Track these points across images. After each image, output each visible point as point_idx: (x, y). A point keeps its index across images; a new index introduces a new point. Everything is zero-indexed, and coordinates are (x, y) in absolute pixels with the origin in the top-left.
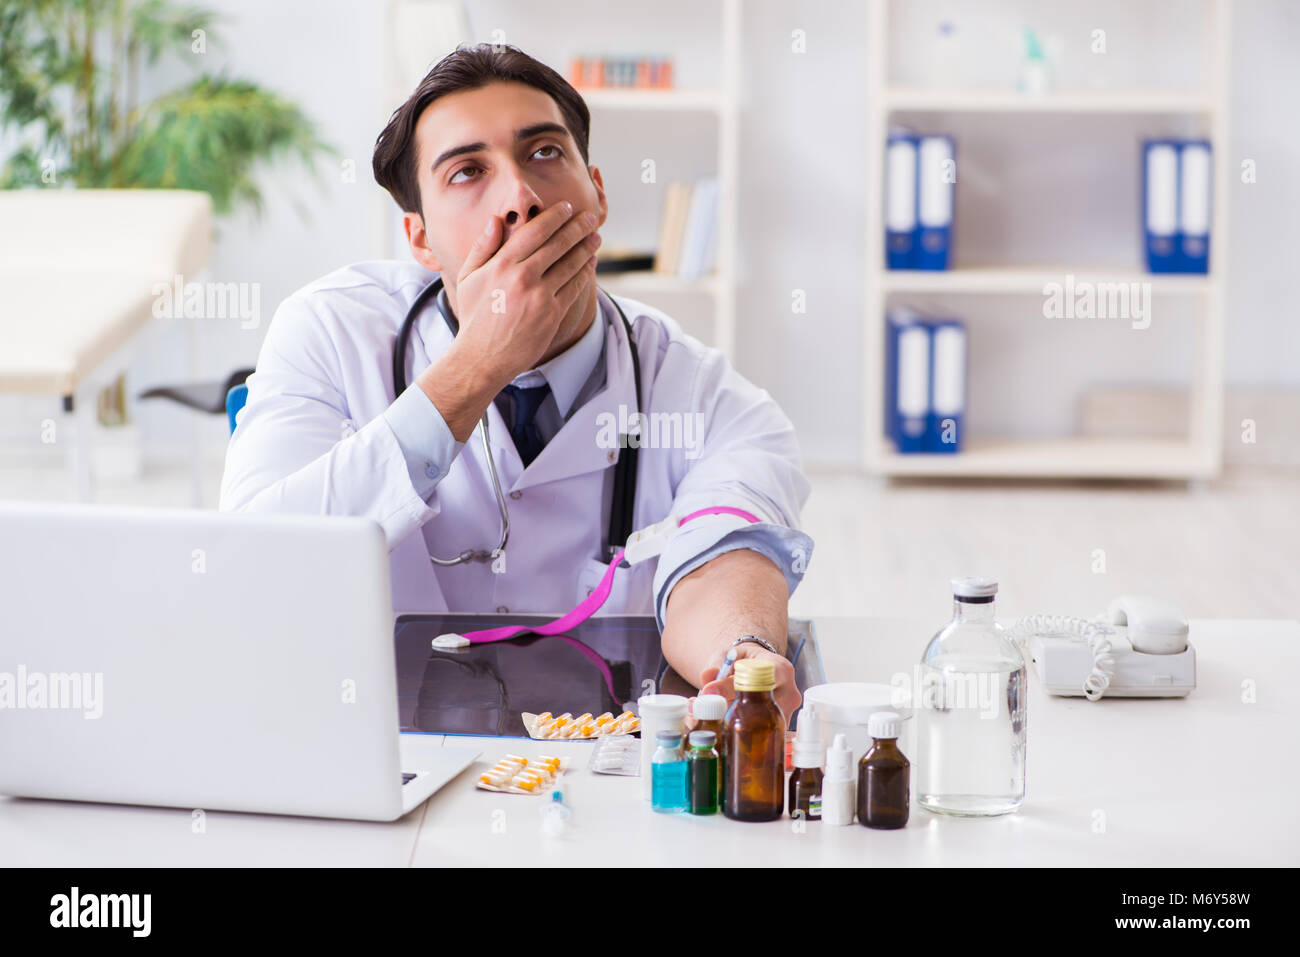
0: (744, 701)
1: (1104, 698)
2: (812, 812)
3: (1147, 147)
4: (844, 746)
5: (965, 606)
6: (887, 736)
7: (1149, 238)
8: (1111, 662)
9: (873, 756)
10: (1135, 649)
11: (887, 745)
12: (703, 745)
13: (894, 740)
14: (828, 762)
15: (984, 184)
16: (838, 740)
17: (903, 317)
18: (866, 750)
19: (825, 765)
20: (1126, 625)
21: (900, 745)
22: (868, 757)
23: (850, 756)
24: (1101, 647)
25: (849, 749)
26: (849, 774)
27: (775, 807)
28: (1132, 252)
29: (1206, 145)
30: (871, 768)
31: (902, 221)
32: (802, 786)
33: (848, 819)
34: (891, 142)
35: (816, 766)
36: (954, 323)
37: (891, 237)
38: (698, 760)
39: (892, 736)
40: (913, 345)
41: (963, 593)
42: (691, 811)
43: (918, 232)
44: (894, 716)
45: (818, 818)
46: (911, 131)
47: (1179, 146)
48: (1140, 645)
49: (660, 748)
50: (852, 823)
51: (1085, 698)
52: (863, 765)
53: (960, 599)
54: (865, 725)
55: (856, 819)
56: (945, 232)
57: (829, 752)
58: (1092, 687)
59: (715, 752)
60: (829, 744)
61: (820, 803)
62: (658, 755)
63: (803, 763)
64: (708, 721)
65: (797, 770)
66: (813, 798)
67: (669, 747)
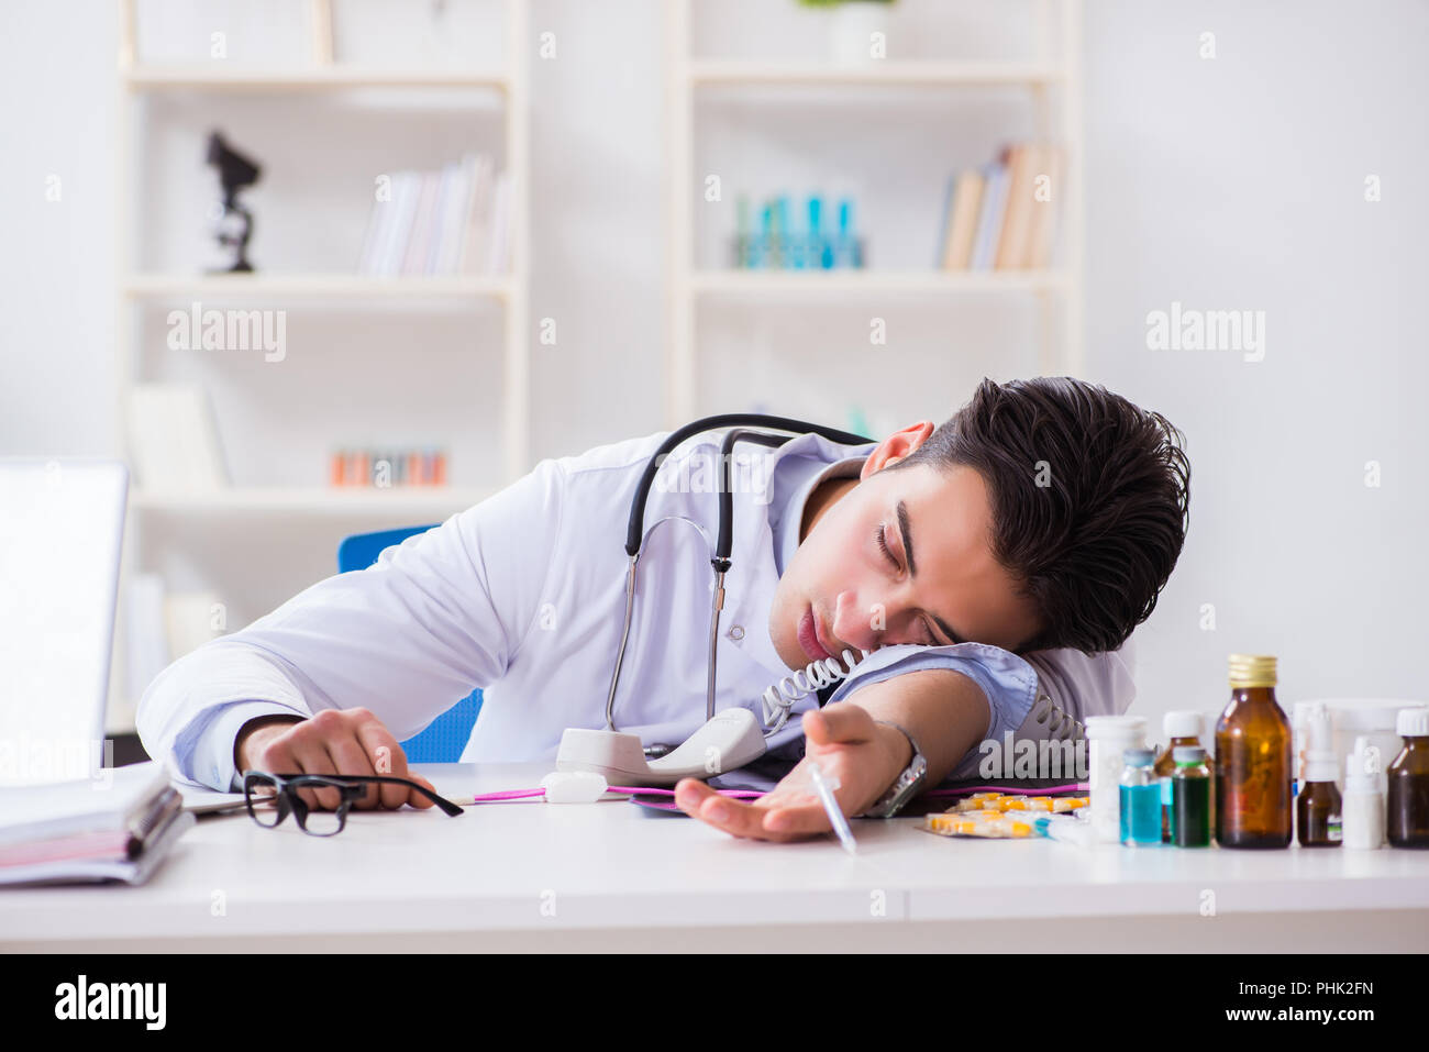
0: (1243, 699)
2: (1331, 835)
4: (1369, 751)
9: (1407, 759)
11: (1423, 745)
12: (1189, 762)
14: (1347, 773)
16: (1361, 743)
18: (1397, 754)
22: (1397, 764)
26: (1376, 786)
27: (1283, 836)
30: (1403, 774)
32: (1316, 806)
33: (1375, 842)
35: (1330, 779)
38: (1186, 781)
42: (1176, 844)
45: (1339, 844)
49: (1129, 768)
50: (1382, 848)
52: (1393, 774)
54: (1393, 726)
55: (1386, 841)
57: (1348, 759)
59: (1207, 770)
60: (1351, 749)
61: (1340, 825)
62: (1128, 778)
63: (1317, 774)
64: (1183, 739)
65: (1308, 784)
66: (1331, 819)
67: (1138, 767)
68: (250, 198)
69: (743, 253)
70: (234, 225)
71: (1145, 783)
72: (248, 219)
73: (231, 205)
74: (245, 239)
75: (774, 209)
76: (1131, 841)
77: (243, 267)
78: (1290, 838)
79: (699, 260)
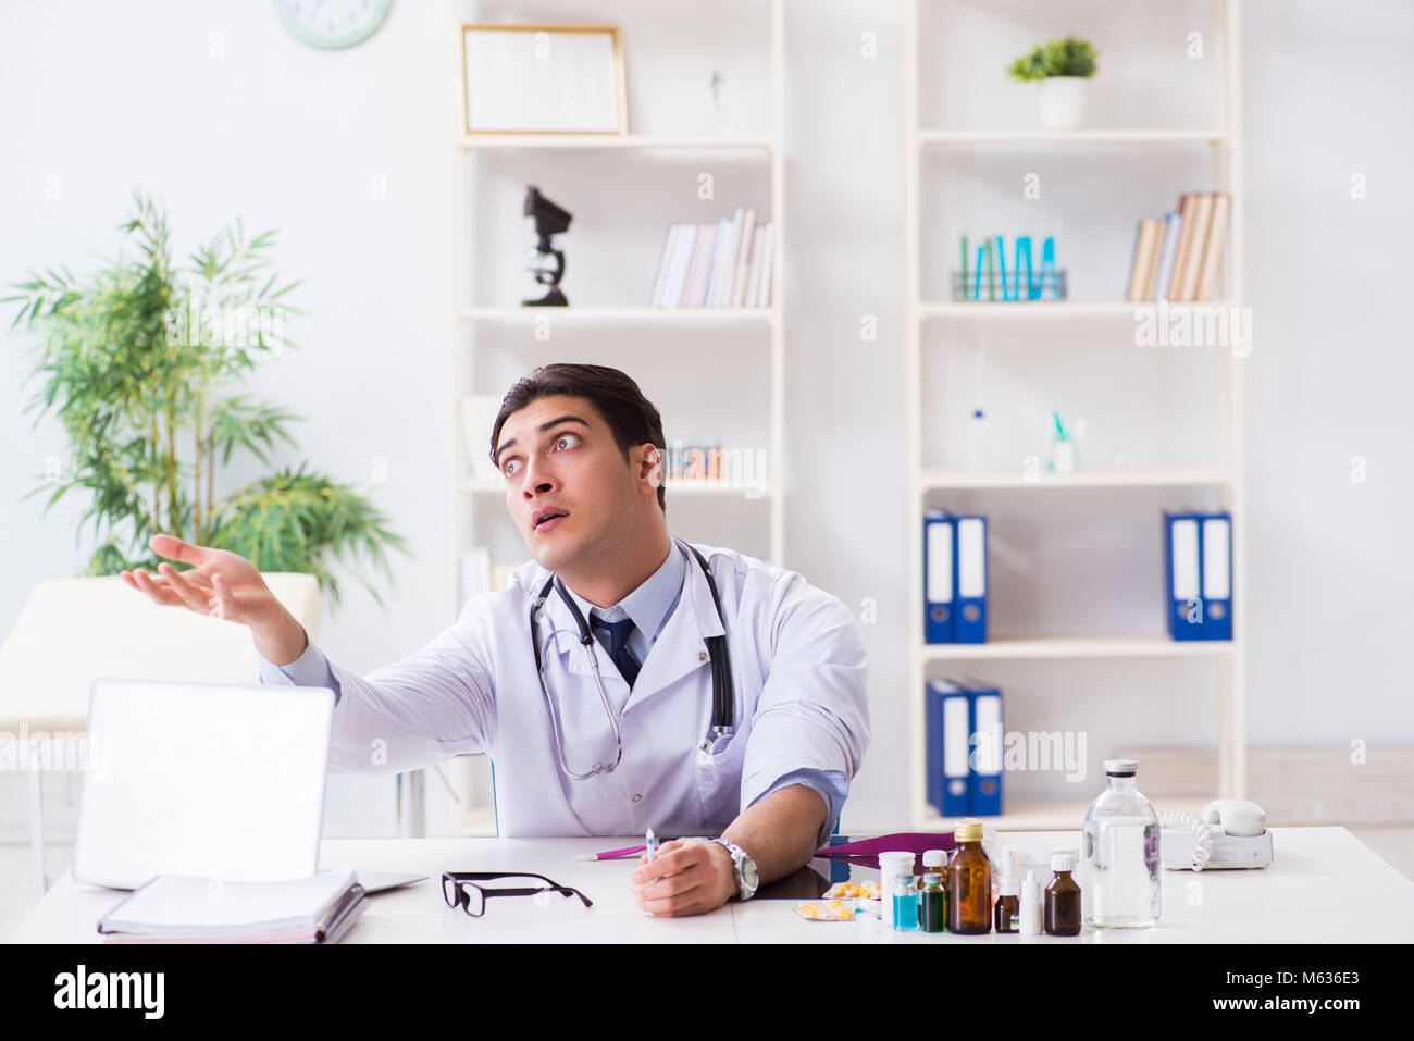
0: (963, 848)
1: (1204, 870)
2: (1013, 927)
3: (1169, 521)
4: (1035, 879)
5: (1113, 779)
6: (1065, 870)
7: (1174, 605)
8: (1211, 842)
9: (1056, 884)
10: (1227, 834)
11: (1065, 876)
12: (933, 882)
13: (1069, 873)
14: (1023, 891)
15: (1017, 561)
16: (1029, 874)
17: (943, 687)
18: (1051, 882)
19: (1021, 892)
20: (1219, 823)
21: (1073, 876)
22: (1050, 887)
23: (1039, 885)
24: (1202, 832)
25: (1038, 881)
26: (1038, 899)
27: (986, 927)
28: (1158, 620)
29: (1225, 517)
30: (1054, 893)
31: (941, 593)
32: (1005, 911)
33: (1039, 930)
34: (927, 522)
35: (1013, 894)
36: (994, 692)
37: (929, 607)
38: (930, 894)
39: (1069, 870)
40: (956, 710)
41: (1112, 770)
42: (925, 930)
43: (957, 603)
44: (1069, 856)
45: (1017, 931)
46: (947, 513)
47: (1201, 520)
48: (1230, 831)
49: (900, 885)
50: (1041, 934)
51: (1191, 870)
52: (1048, 893)
53: (1109, 774)
54: (1049, 866)
55: (1044, 932)
56: (980, 603)
57: (1024, 883)
58: (1198, 861)
59: (942, 888)
60: (1024, 878)
61: (1018, 921)
62: (900, 891)
63: (1006, 892)
64: (934, 868)
65: (1001, 897)
66: (1012, 917)
67: (906, 885)
68: (559, 241)
69: (964, 287)
70: (550, 263)
71: (911, 894)
72: (560, 257)
73: (545, 248)
74: (558, 276)
75: (990, 247)
76: (899, 927)
77: (556, 299)
78: (990, 927)
79: (927, 294)
